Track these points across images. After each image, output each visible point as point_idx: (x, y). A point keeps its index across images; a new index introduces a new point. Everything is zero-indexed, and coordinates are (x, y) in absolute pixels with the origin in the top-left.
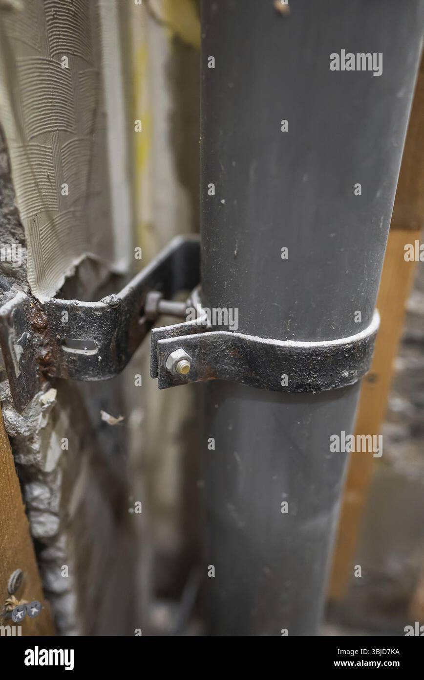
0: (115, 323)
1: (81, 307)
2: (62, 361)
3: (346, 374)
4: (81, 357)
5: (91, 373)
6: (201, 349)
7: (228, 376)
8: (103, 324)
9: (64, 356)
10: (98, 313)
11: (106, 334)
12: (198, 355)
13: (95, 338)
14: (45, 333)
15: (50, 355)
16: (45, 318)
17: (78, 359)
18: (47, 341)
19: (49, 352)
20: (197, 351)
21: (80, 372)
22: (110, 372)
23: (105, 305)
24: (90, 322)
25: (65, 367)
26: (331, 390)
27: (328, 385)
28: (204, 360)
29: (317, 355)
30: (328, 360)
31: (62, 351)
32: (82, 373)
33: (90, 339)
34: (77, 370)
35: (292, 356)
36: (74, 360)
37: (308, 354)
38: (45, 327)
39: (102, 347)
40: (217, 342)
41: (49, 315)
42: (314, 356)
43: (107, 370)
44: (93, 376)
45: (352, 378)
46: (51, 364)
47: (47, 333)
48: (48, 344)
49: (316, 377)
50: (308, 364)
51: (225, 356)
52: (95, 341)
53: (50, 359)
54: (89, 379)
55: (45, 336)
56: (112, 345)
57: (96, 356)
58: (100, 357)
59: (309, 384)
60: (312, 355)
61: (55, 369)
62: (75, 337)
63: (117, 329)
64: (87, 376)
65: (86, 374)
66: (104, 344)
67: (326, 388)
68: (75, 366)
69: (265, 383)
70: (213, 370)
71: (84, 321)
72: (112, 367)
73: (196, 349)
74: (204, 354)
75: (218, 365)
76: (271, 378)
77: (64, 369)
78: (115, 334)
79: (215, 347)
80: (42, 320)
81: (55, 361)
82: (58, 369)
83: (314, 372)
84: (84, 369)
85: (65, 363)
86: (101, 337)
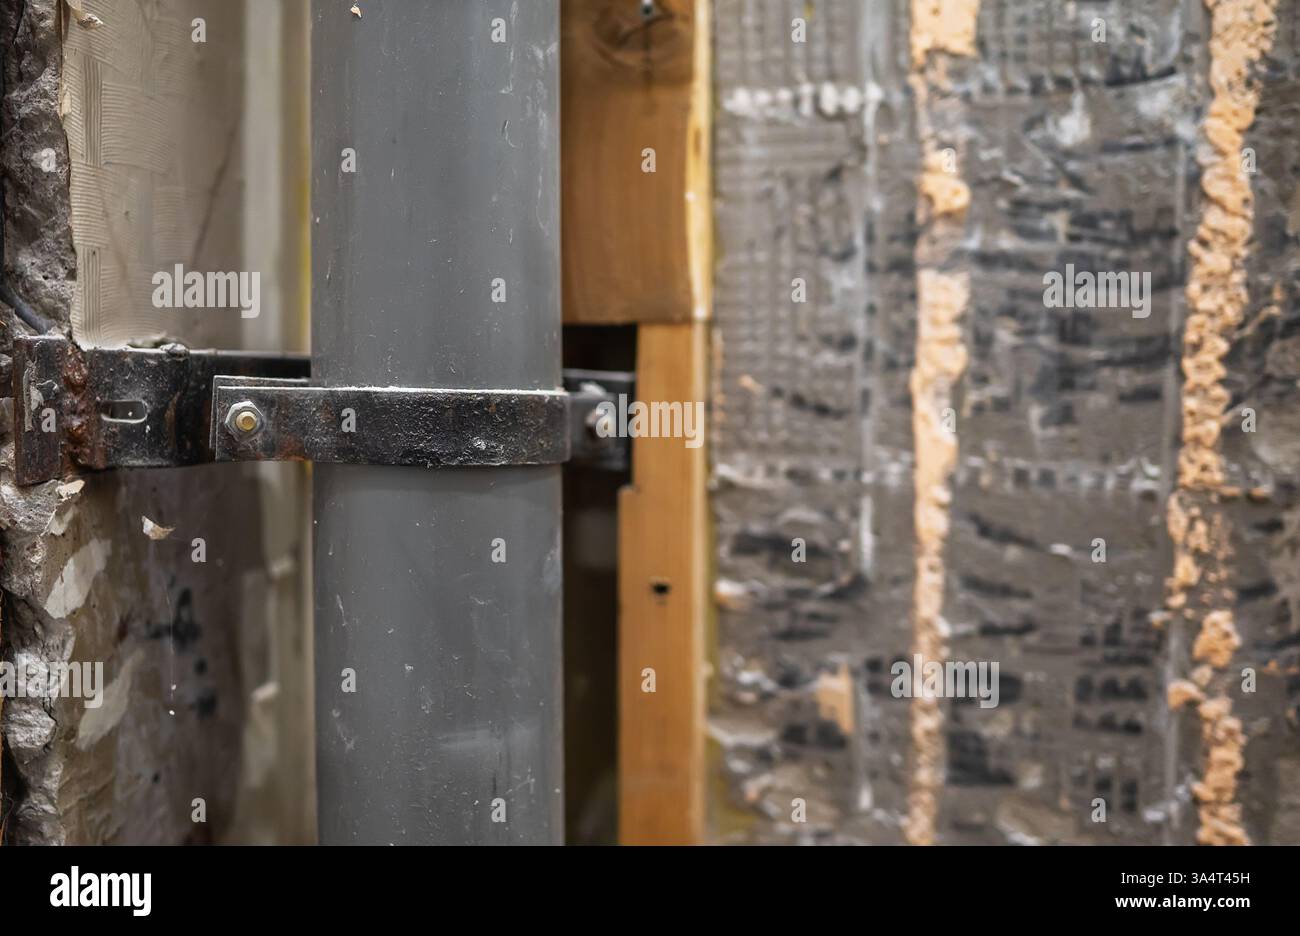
0: (177, 384)
1: (130, 353)
2: (99, 437)
3: (481, 444)
4: (124, 428)
5: (134, 451)
6: (280, 408)
7: (320, 454)
8: (158, 378)
9: (102, 428)
10: (152, 362)
11: (161, 394)
12: (276, 417)
13: (144, 398)
14: (81, 395)
15: (84, 427)
16: (85, 372)
17: (120, 432)
18: (82, 407)
19: (83, 423)
20: (274, 410)
21: (119, 451)
22: (161, 455)
23: (164, 352)
24: (140, 373)
25: (101, 446)
26: (457, 465)
27: (454, 456)
28: (286, 426)
29: (427, 404)
30: (446, 414)
31: (100, 420)
32: (123, 453)
33: (138, 399)
34: (116, 449)
35: (392, 405)
36: (114, 433)
37: (415, 402)
38: (83, 386)
39: (152, 412)
40: (304, 400)
41: (91, 368)
42: (423, 405)
43: (157, 451)
44: (136, 458)
45: (494, 455)
46: (82, 442)
47: (84, 396)
48: (83, 411)
49: (429, 441)
50: (415, 418)
51: (315, 423)
52: (143, 402)
53: (82, 434)
54: (131, 463)
55: (82, 399)
56: (170, 414)
57: (143, 425)
58: (148, 427)
59: (421, 451)
60: (420, 404)
61: (88, 451)
62: (118, 396)
63: (178, 393)
64: (128, 458)
65: (127, 454)
66: (156, 409)
67: (448, 460)
68: (114, 442)
69: (363, 453)
70: (299, 445)
71: (133, 372)
72: (166, 447)
73: (272, 406)
74: (286, 416)
75: (306, 437)
76: (369, 443)
77: (100, 449)
78: (176, 398)
79: (302, 409)
80: (81, 375)
81: (89, 438)
82: (92, 451)
83: (426, 431)
84: (126, 446)
85: (102, 440)
86: (152, 397)
